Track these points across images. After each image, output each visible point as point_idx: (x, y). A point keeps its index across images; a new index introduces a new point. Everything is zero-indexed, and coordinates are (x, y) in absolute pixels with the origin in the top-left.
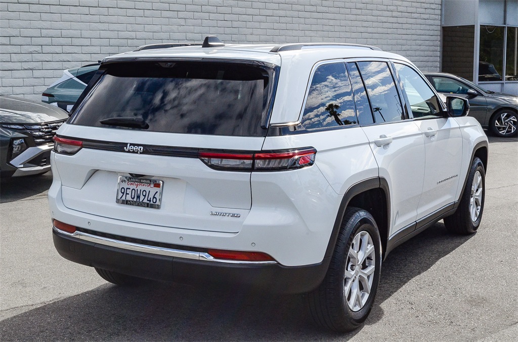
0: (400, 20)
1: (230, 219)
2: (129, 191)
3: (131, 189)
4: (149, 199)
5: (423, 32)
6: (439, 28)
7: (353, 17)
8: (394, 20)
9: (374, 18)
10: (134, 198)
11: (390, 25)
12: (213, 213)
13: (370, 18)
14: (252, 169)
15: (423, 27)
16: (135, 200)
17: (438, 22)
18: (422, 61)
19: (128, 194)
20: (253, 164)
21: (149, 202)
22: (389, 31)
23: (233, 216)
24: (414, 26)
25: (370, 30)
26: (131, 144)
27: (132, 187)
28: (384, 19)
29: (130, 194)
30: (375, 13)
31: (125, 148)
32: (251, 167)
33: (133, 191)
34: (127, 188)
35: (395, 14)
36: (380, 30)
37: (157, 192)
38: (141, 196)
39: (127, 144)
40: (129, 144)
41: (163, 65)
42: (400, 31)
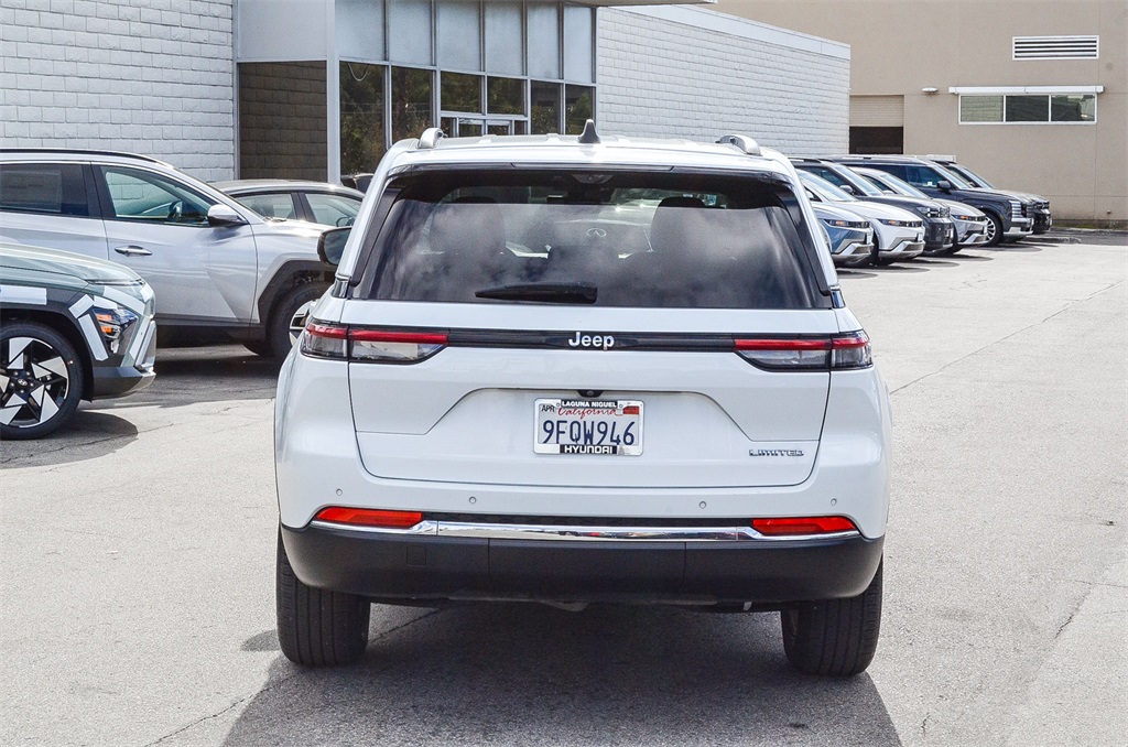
0: (149, 44)
1: (786, 459)
2: (562, 427)
3: (569, 424)
4: (615, 438)
5: (195, 77)
6: (230, 67)
7: (44, 35)
8: (134, 43)
9: (91, 38)
10: (577, 440)
11: (126, 57)
12: (755, 452)
13: (83, 37)
14: (827, 366)
15: (196, 63)
16: (581, 442)
17: (227, 52)
18: (197, 153)
19: (564, 432)
20: (829, 357)
21: (615, 444)
22: (126, 72)
23: (794, 453)
24: (177, 61)
25: (83, 69)
26: (583, 334)
27: (570, 418)
28: (113, 41)
29: (568, 432)
30: (95, 23)
31: (571, 341)
32: (823, 362)
33: (575, 426)
34: (559, 422)
35: (137, 28)
36: (106, 70)
37: (633, 423)
38: (596, 434)
39: (574, 333)
40: (578, 334)
41: (582, 179)
42: (149, 74)
